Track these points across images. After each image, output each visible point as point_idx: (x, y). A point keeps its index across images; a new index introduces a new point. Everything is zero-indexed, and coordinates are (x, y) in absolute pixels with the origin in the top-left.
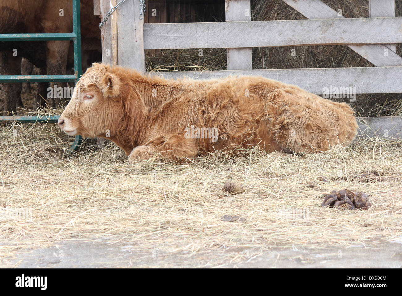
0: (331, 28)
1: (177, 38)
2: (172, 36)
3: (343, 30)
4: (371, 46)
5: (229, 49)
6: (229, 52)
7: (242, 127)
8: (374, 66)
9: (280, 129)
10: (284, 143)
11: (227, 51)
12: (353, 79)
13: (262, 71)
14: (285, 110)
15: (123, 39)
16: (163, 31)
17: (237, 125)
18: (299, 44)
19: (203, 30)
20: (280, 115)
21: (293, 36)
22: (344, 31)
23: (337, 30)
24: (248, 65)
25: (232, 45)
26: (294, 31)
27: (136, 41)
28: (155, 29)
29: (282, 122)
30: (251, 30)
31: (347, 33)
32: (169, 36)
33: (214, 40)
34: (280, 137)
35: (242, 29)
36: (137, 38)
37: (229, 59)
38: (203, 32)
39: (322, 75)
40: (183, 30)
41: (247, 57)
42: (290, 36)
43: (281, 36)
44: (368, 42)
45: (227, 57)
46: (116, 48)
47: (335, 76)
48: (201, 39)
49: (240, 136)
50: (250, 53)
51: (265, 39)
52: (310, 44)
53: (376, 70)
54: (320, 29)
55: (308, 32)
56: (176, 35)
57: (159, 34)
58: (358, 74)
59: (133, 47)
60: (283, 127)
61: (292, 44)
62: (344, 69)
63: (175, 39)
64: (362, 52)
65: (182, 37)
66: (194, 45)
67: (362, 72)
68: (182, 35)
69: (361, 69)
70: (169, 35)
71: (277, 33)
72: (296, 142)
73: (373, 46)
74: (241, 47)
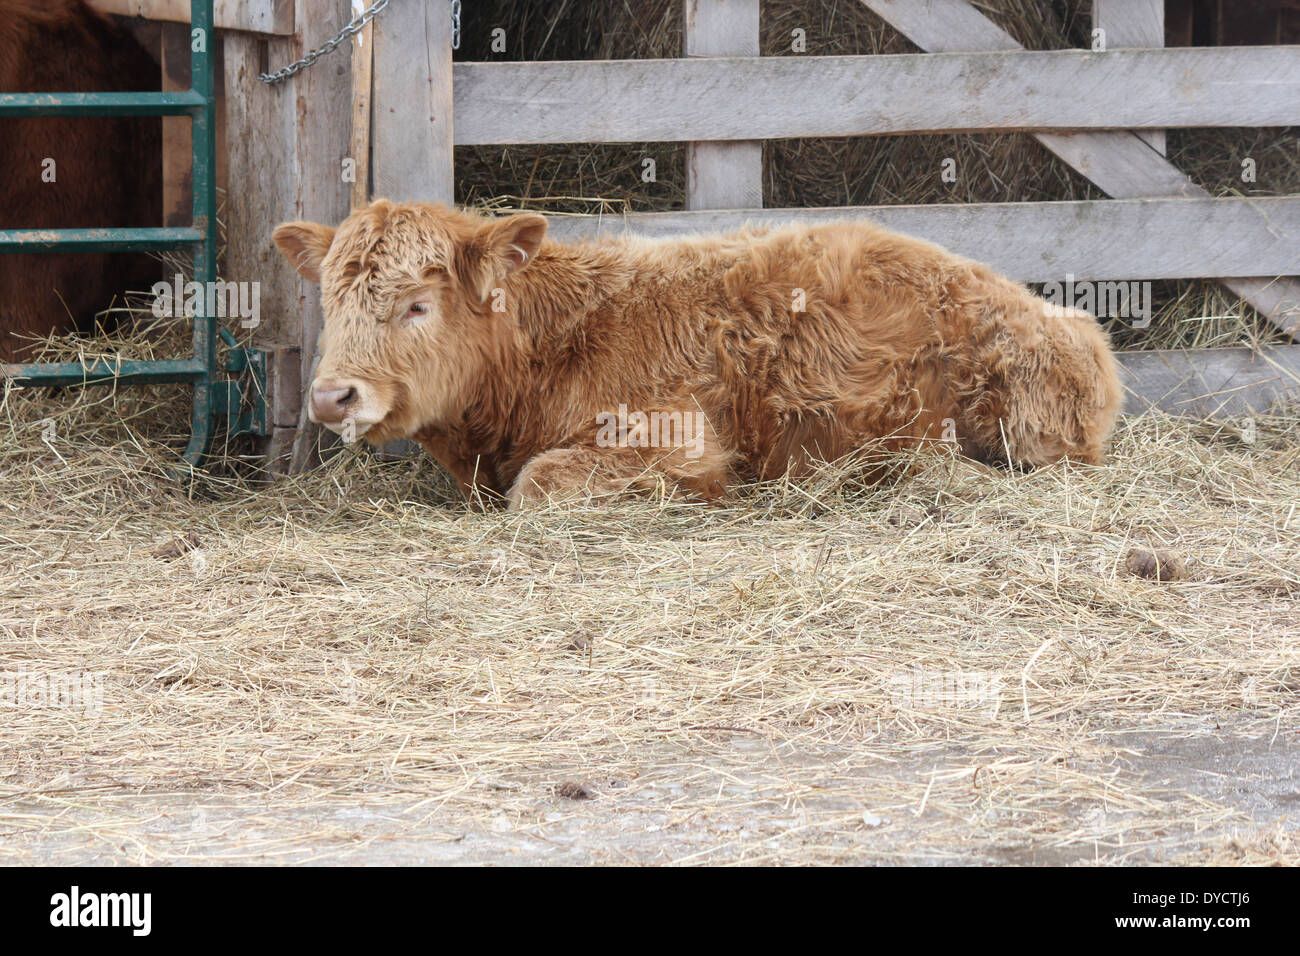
0: (994, 82)
1: (547, 108)
2: (534, 104)
3: (1028, 88)
4: (1098, 136)
5: (696, 144)
6: (695, 155)
7: (871, 377)
8: (1109, 198)
9: (986, 387)
10: (991, 432)
11: (691, 149)
12: (1053, 237)
13: (797, 213)
14: (997, 327)
15: (392, 111)
16: (506, 87)
17: (853, 373)
18: (903, 129)
19: (625, 84)
20: (983, 342)
21: (886, 104)
22: (1031, 91)
23: (1011, 85)
24: (750, 195)
25: (709, 131)
26: (889, 88)
27: (432, 119)
28: (482, 81)
29: (993, 365)
30: (764, 85)
31: (1037, 97)
32: (525, 104)
33: (658, 117)
34: (983, 411)
35: (741, 81)
36: (435, 108)
37: (696, 176)
38: (625, 89)
39: (967, 225)
40: (568, 85)
41: (744, 173)
42: (878, 106)
43: (852, 103)
44: (1095, 123)
45: (691, 172)
46: (366, 140)
47: (1003, 226)
48: (621, 112)
49: (873, 404)
50: (755, 157)
51: (805, 114)
52: (934, 128)
53: (1117, 209)
54: (963, 81)
55: (929, 91)
56: (546, 101)
57: (494, 97)
58: (1069, 220)
59: (421, 138)
60: (996, 381)
61: (884, 130)
62: (1027, 206)
63: (543, 114)
64: (1074, 155)
65: (562, 107)
66: (600, 132)
67: (1079, 216)
68: (563, 100)
69: (1075, 205)
70: (523, 101)
71: (840, 94)
72: (1028, 427)
73: (1104, 136)
74: (735, 138)
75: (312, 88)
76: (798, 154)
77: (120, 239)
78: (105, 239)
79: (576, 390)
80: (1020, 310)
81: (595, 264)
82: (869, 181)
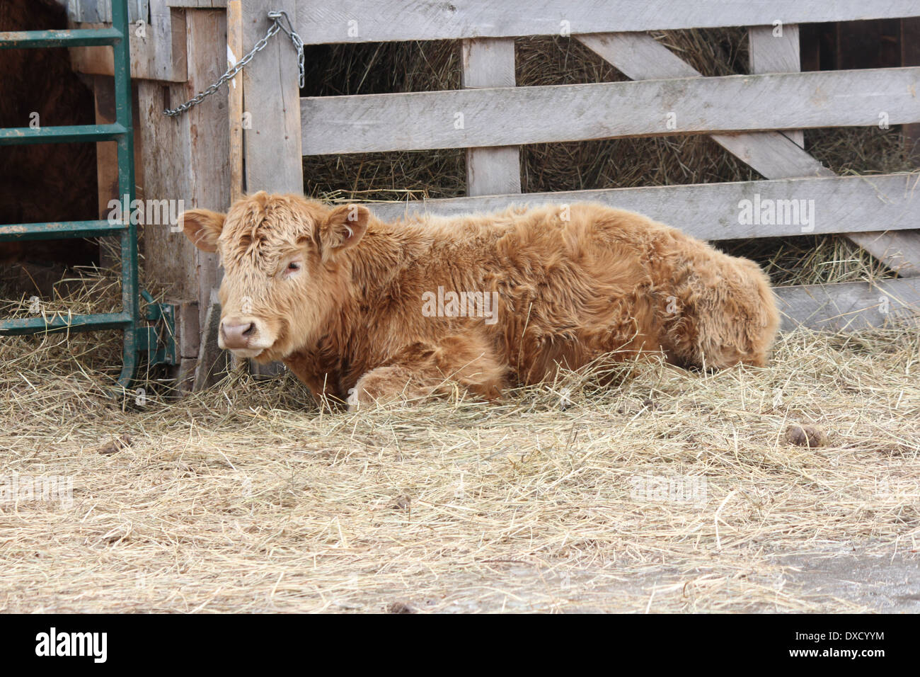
0: (682, 99)
1: (367, 128)
2: (358, 125)
3: (706, 103)
4: (756, 135)
5: (473, 149)
6: (472, 157)
7: (603, 311)
8: (765, 179)
9: (682, 315)
10: (688, 345)
11: (469, 153)
12: (725, 208)
13: (545, 195)
14: (688, 272)
15: (258, 133)
16: (338, 113)
17: (590, 307)
18: (619, 134)
19: (421, 109)
20: (679, 283)
21: (606, 117)
22: (707, 105)
23: (693, 102)
24: (512, 184)
25: (482, 140)
26: (607, 106)
27: (286, 138)
28: (321, 110)
29: (687, 299)
30: (520, 106)
31: (712, 109)
32: (352, 125)
33: (445, 131)
34: (681, 332)
35: (503, 104)
36: (288, 129)
37: (473, 172)
38: (422, 113)
39: (666, 201)
40: (382, 110)
41: (508, 169)
42: (601, 119)
43: (582, 117)
44: (754, 126)
45: (470, 169)
46: (241, 154)
47: (691, 201)
48: (419, 129)
49: (604, 330)
50: (515, 156)
51: (549, 126)
52: (640, 133)
53: (770, 187)
54: (659, 100)
55: (636, 108)
56: (366, 122)
57: (330, 121)
58: (737, 195)
59: (279, 151)
60: (689, 310)
61: (605, 136)
62: (708, 187)
63: (364, 132)
64: (739, 149)
65: (378, 127)
66: (405, 143)
67: (744, 192)
68: (379, 122)
69: (742, 185)
70: (350, 123)
71: (573, 111)
72: (712, 341)
73: (760, 136)
74: (500, 144)
75: (201, 119)
76: (545, 155)
77: (69, 229)
78: (58, 230)
79: (394, 326)
80: (705, 260)
81: (404, 237)
82: (595, 173)
